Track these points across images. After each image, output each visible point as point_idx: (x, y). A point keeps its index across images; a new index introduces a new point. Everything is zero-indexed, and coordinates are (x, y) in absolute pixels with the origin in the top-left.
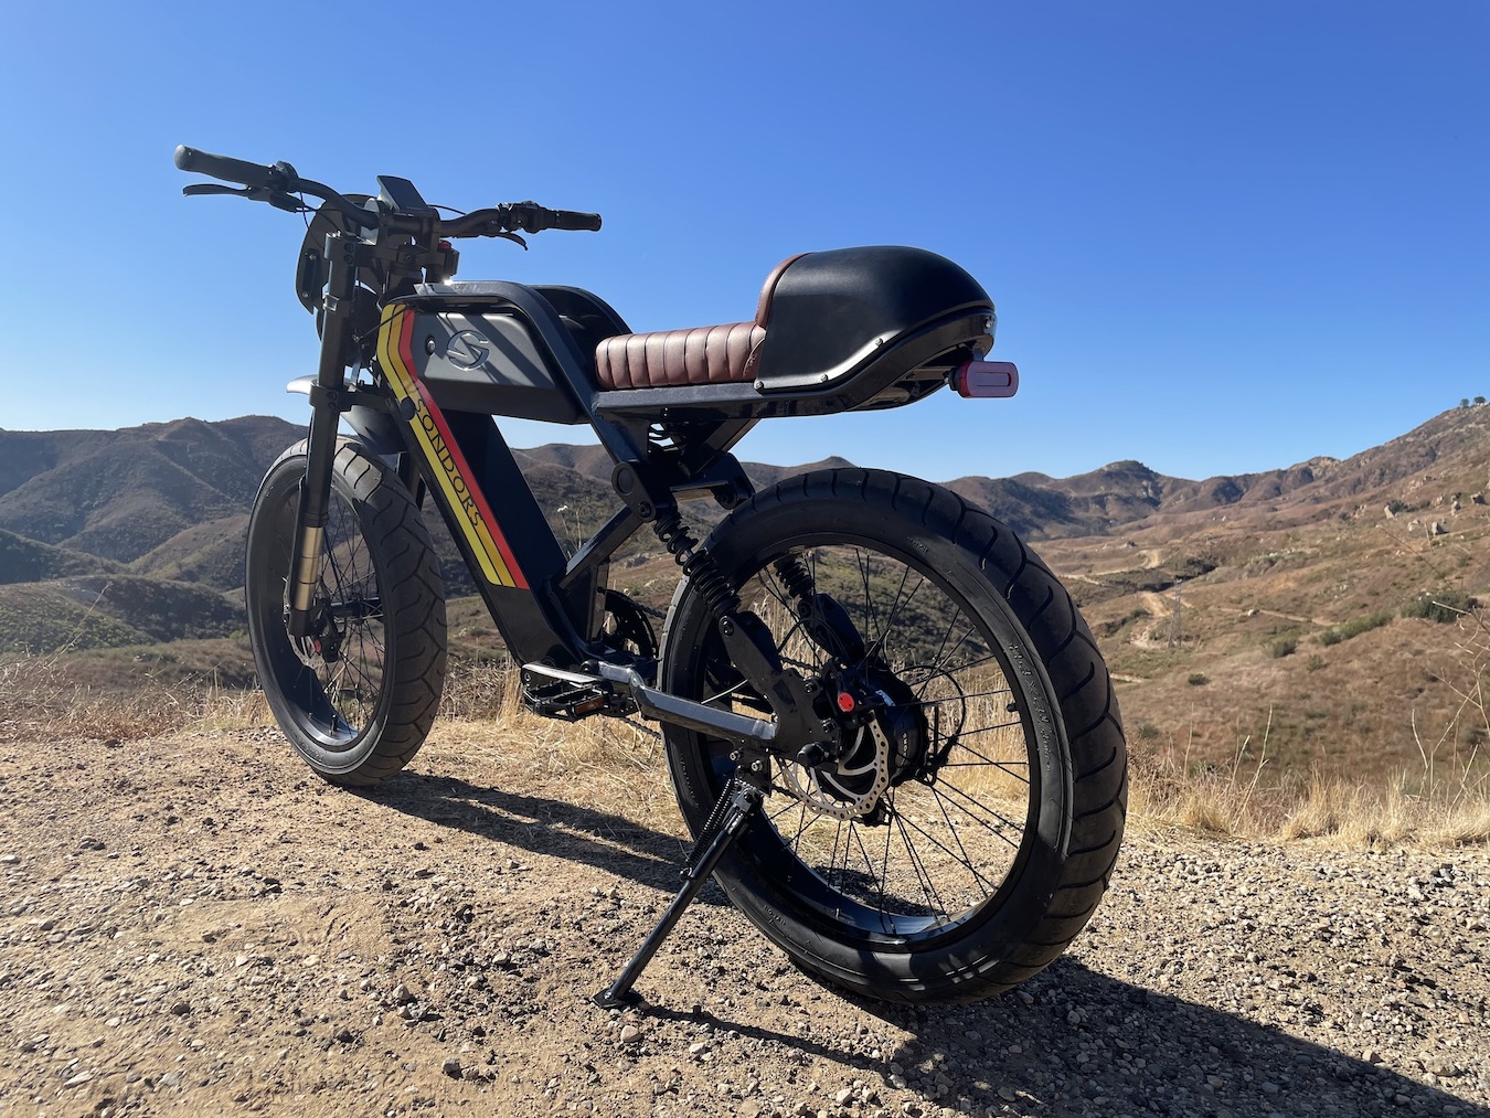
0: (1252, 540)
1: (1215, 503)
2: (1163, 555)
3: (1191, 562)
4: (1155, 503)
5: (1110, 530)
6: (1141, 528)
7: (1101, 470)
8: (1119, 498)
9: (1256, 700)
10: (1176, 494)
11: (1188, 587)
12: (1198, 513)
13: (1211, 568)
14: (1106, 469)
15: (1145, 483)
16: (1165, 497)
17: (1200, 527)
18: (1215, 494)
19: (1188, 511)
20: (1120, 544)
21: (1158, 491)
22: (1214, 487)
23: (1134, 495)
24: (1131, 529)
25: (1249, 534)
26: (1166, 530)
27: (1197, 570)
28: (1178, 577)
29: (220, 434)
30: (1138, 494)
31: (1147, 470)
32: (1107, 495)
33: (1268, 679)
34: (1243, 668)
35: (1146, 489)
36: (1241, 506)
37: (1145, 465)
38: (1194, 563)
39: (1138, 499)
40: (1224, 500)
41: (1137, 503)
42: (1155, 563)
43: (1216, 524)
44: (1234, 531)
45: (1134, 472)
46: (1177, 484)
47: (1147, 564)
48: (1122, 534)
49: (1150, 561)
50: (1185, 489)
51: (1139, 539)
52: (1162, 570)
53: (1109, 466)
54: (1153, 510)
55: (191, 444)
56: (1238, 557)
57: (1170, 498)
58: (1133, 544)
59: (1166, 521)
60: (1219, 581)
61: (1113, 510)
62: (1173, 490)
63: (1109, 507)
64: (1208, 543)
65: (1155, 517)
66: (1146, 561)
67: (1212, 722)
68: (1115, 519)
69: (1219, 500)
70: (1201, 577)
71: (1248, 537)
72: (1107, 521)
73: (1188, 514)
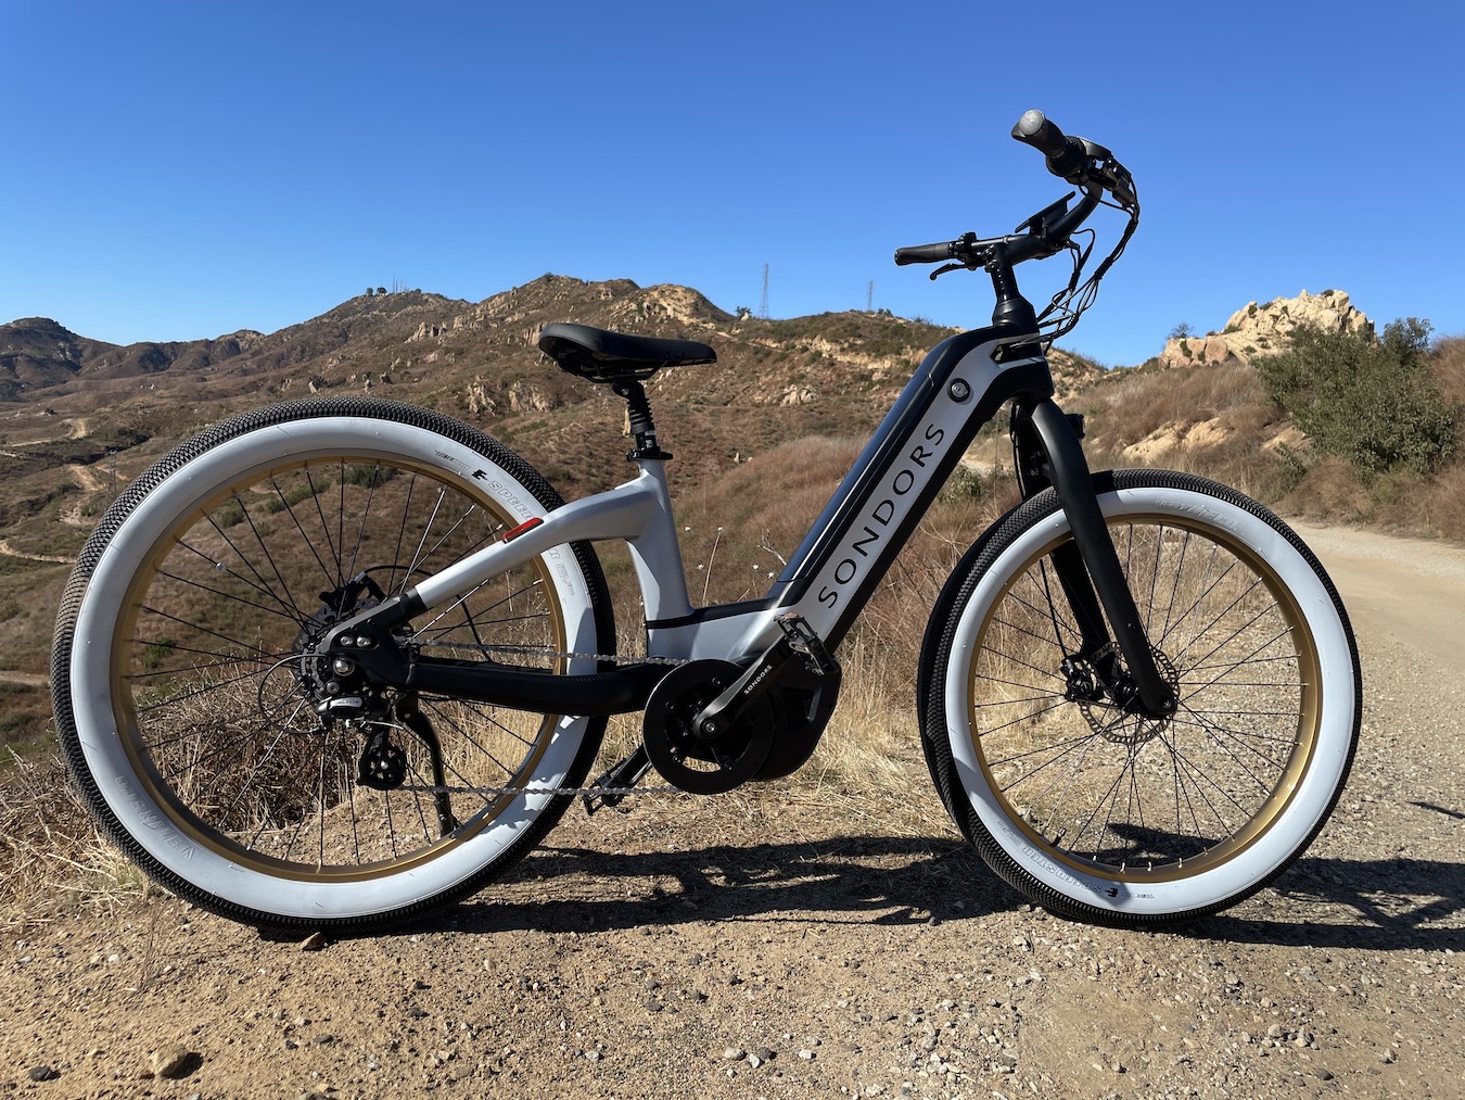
0: (186, 410)
1: (143, 370)
2: (89, 425)
3: (123, 432)
4: (74, 367)
5: (23, 395)
6: (59, 394)
7: (7, 326)
8: (31, 360)
9: (209, 570)
10: (101, 357)
11: (121, 458)
12: (123, 379)
13: (145, 439)
14: (14, 326)
15: (61, 344)
16: (86, 361)
17: (128, 395)
18: (141, 361)
19: (113, 377)
20: (38, 411)
21: (77, 353)
22: (141, 353)
23: (50, 357)
24: (47, 395)
25: (183, 404)
26: (89, 397)
27: (129, 441)
28: (108, 449)
30: (54, 356)
31: (63, 330)
32: (16, 355)
33: (220, 548)
34: (193, 540)
35: (63, 351)
36: (170, 375)
37: (61, 324)
38: (126, 433)
39: (55, 361)
40: (151, 367)
41: (53, 367)
42: (81, 433)
43: (144, 393)
44: (164, 401)
45: (44, 332)
46: (99, 348)
47: (72, 435)
48: (37, 400)
49: (75, 431)
50: (109, 354)
51: (59, 407)
52: (91, 440)
53: (16, 322)
54: (72, 375)
56: (173, 427)
57: (92, 363)
58: (52, 412)
59: (89, 388)
60: (154, 452)
61: (24, 373)
62: (95, 354)
63: (19, 369)
64: (140, 412)
65: (75, 382)
66: (71, 431)
67: (165, 596)
68: (28, 383)
69: (146, 368)
70: (134, 448)
71: (182, 407)
72: (18, 385)
73: (113, 381)
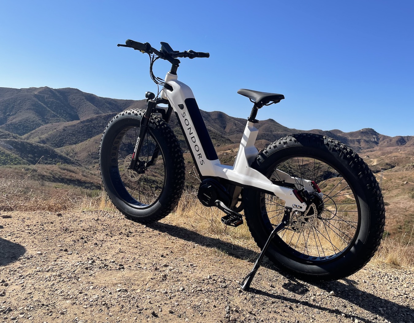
0: (408, 158)
1: (397, 145)
2: (378, 161)
3: (387, 164)
4: (377, 143)
5: (361, 151)
6: (371, 151)
7: (360, 131)
8: (365, 141)
9: (405, 212)
10: (384, 141)
11: (385, 172)
12: (391, 148)
13: (394, 167)
14: (362, 131)
15: (374, 136)
16: (380, 141)
17: (391, 153)
18: (397, 142)
19: (388, 147)
20: (364, 156)
21: (378, 139)
22: (397, 139)
23: (370, 140)
24: (368, 151)
25: (407, 156)
26: (380, 153)
27: (389, 167)
28: (382, 169)
29: (57, 93)
30: (372, 140)
31: (375, 132)
32: (361, 139)
33: (409, 205)
34: (401, 201)
35: (374, 138)
36: (405, 147)
37: (375, 130)
38: (388, 164)
39: (371, 141)
40: (400, 144)
41: (371, 143)
42: (375, 164)
43: (396, 152)
44: (402, 155)
45: (371, 132)
46: (385, 137)
47: (372, 164)
48: (365, 153)
49: (373, 163)
50: (387, 139)
51: (371, 155)
52: (377, 166)
53: (363, 129)
54: (376, 146)
55: (46, 96)
56: (403, 164)
57: (382, 142)
58: (368, 157)
59: (380, 150)
60: (396, 171)
61: (363, 144)
62: (383, 139)
63: (361, 143)
64: (393, 158)
65: (377, 148)
67: (389, 218)
68: (363, 148)
69: (398, 144)
70: (390, 170)
71: (407, 157)
72: (360, 148)
73: (387, 148)
